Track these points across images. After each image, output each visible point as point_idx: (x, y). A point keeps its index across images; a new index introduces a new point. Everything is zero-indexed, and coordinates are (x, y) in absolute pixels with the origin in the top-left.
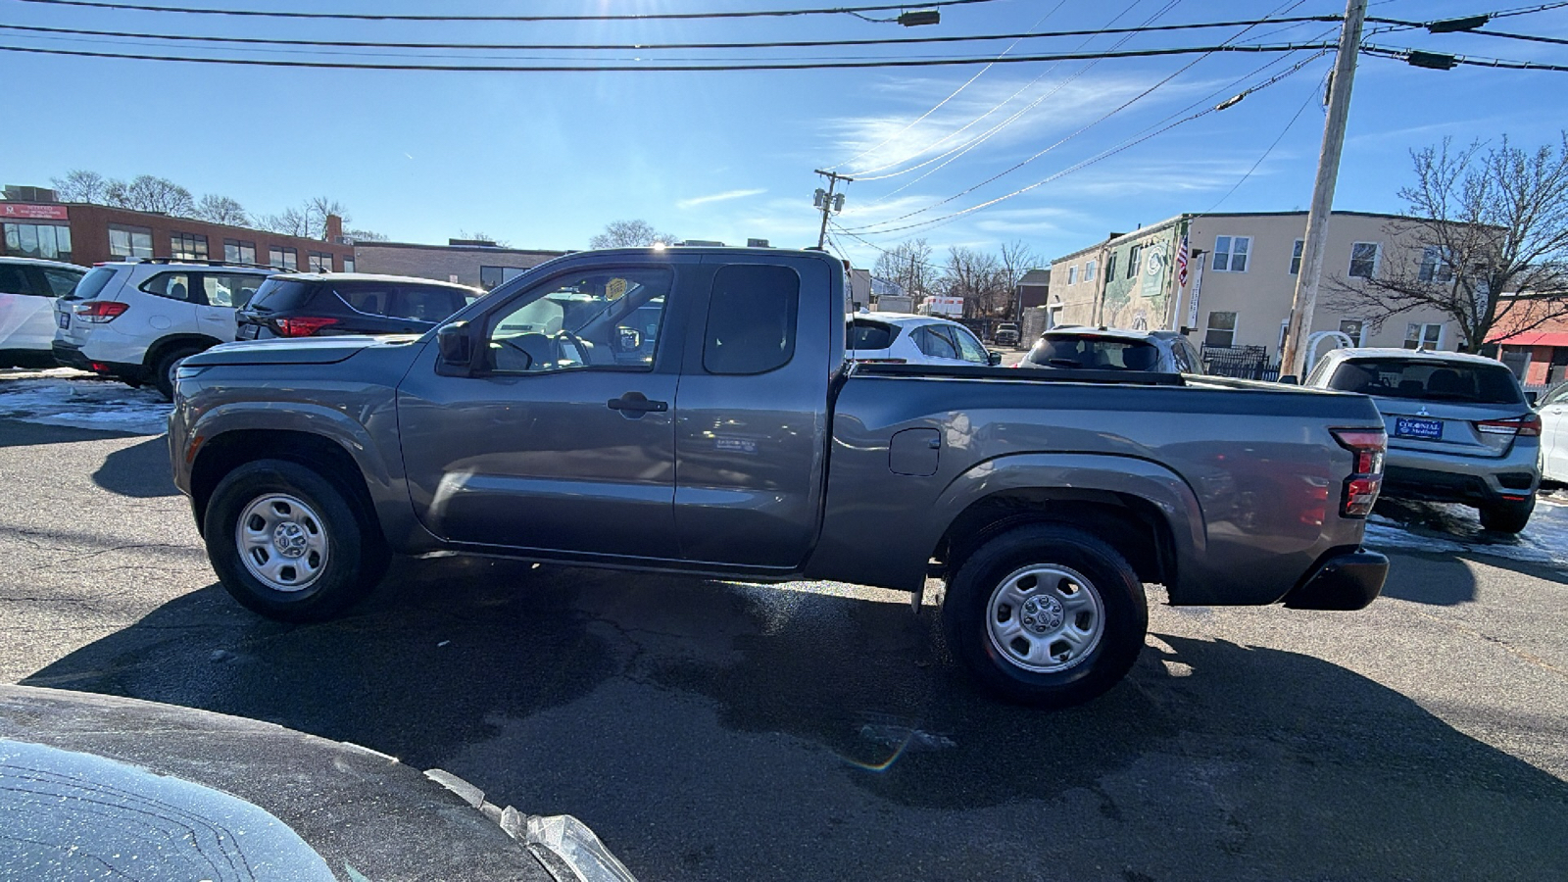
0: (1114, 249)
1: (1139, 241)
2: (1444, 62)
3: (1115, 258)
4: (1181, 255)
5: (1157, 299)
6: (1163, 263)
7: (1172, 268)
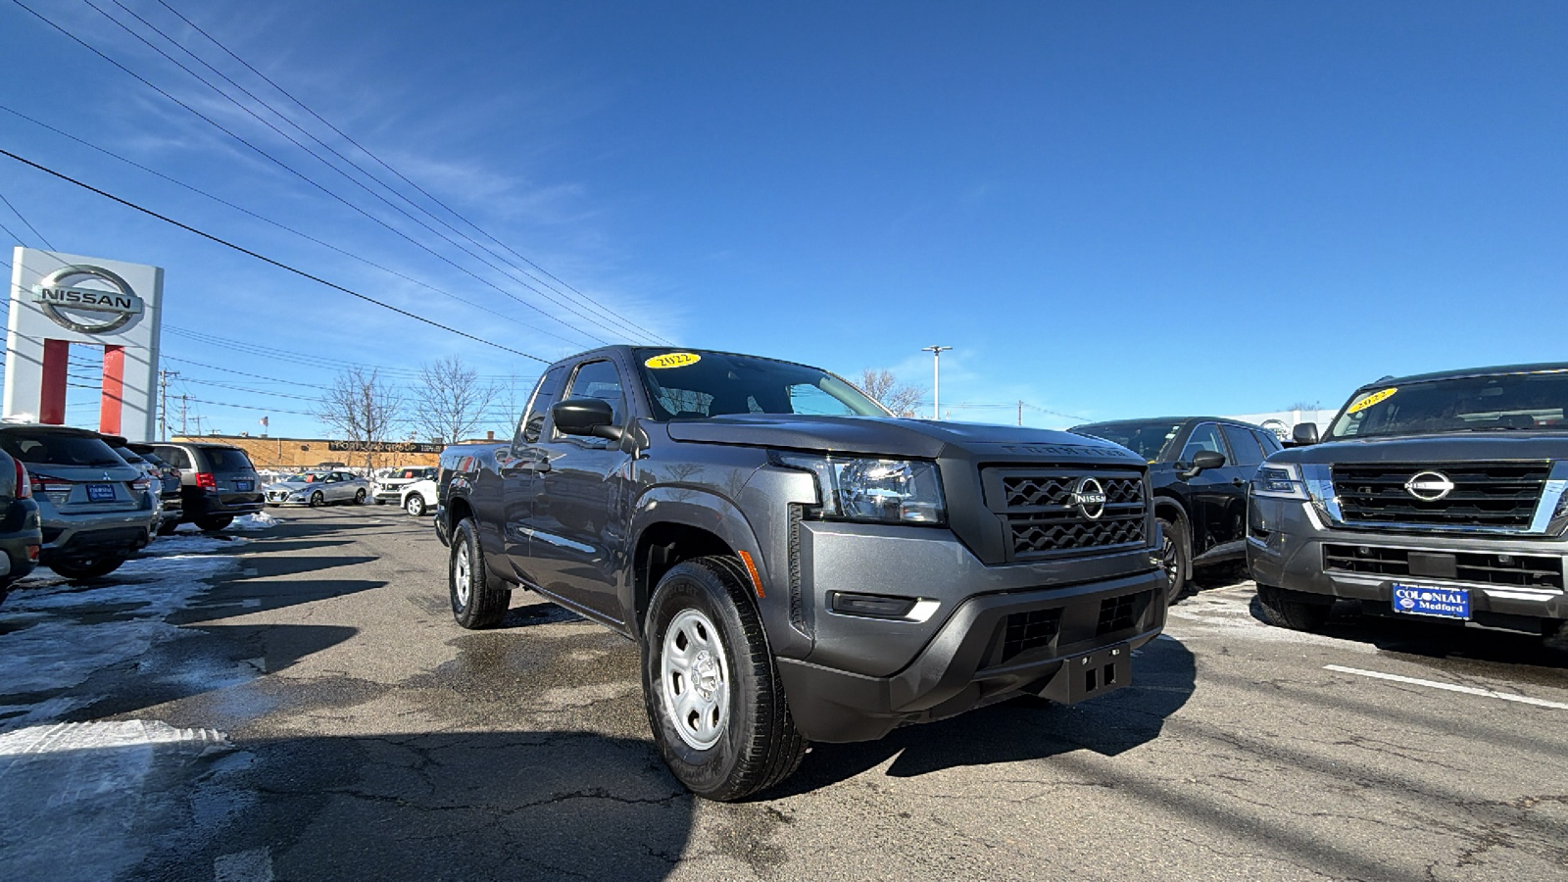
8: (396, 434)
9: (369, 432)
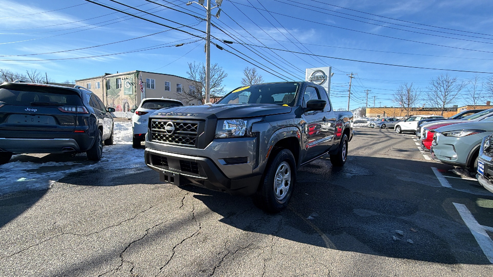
0: (108, 79)
1: (119, 77)
2: (221, 48)
3: (109, 82)
4: (140, 83)
5: (132, 96)
6: (132, 85)
7: (135, 87)
8: (418, 105)
9: (408, 105)
